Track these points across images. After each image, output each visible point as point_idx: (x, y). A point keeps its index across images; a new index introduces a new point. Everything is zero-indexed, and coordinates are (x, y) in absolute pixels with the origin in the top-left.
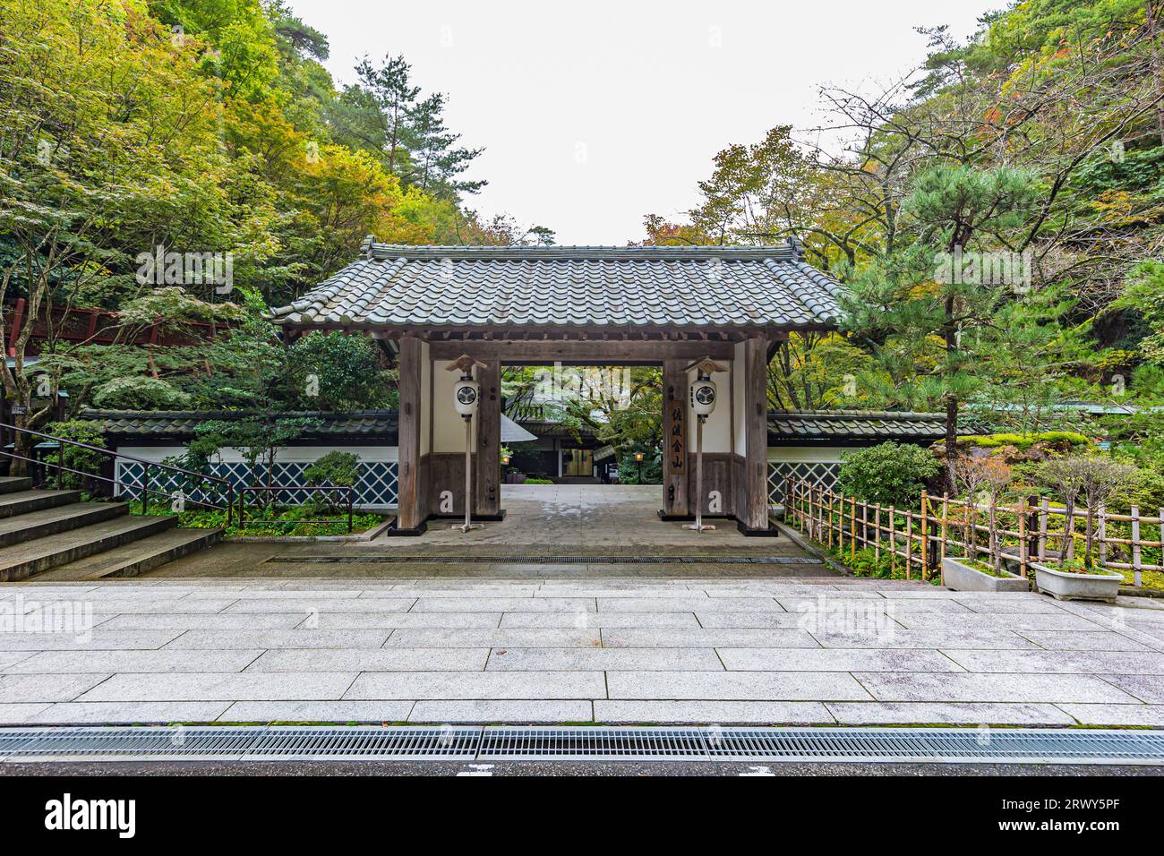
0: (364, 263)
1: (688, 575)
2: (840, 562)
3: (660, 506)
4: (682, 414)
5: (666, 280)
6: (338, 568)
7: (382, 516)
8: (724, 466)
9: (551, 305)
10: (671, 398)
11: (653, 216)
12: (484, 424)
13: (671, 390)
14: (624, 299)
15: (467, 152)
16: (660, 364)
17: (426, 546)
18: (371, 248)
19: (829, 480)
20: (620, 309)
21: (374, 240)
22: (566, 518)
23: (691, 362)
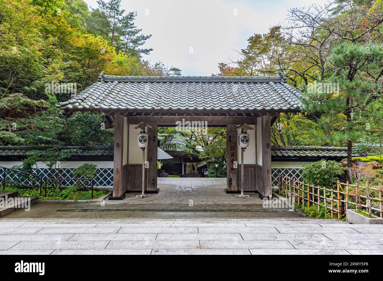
0: (100, 83)
1: (237, 217)
2: (303, 211)
3: (226, 187)
4: (235, 147)
5: (228, 91)
6: (87, 214)
7: (106, 191)
8: (253, 170)
9: (179, 101)
10: (230, 141)
11: (222, 64)
12: (150, 151)
13: (230, 137)
14: (210, 99)
15: (144, 37)
16: (225, 126)
17: (125, 204)
18: (103, 77)
19: (298, 176)
20: (209, 103)
21: (104, 74)
22: (185, 192)
23: (239, 125)
